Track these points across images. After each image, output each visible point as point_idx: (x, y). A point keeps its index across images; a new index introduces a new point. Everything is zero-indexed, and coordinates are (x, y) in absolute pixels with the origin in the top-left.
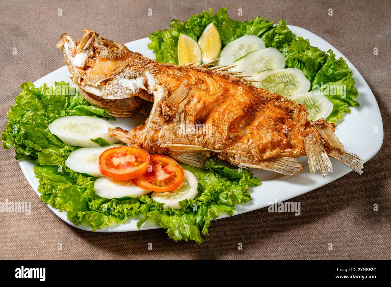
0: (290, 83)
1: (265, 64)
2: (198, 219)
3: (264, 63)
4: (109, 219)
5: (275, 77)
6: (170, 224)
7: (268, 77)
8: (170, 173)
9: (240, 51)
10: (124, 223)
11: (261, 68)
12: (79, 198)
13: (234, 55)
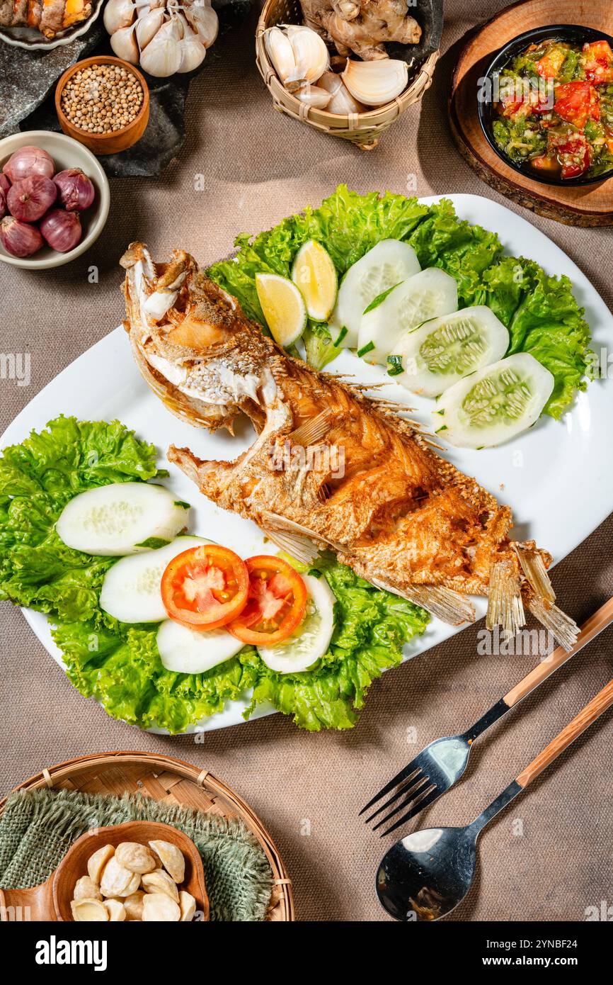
0: (471, 338)
1: (421, 305)
2: (343, 685)
3: (418, 303)
4: (194, 708)
5: (443, 332)
6: (297, 703)
7: (429, 336)
8: (283, 597)
9: (372, 282)
10: (221, 712)
11: (415, 316)
12: (137, 682)
13: (362, 294)
